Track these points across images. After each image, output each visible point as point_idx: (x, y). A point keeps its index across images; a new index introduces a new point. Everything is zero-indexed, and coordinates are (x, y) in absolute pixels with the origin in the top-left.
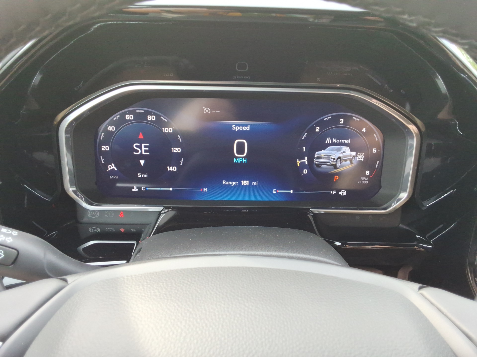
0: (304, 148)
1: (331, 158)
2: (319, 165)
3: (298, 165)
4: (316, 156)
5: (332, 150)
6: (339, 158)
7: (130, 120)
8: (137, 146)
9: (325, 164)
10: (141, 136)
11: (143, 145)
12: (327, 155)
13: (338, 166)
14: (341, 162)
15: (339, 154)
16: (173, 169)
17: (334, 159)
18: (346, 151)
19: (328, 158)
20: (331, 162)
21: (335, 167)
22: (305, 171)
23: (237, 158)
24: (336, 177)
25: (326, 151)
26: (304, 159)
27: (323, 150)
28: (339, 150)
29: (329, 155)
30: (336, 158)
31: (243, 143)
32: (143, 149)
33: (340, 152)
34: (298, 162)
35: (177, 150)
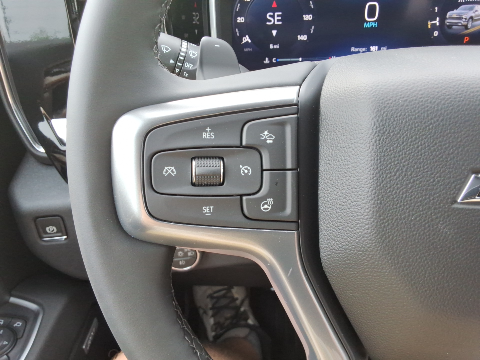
0: (436, 8)
1: (463, 18)
2: (450, 27)
3: (429, 27)
4: (448, 16)
5: (465, 9)
6: (471, 18)
8: (270, 16)
9: (456, 24)
10: (274, 5)
11: (276, 14)
12: (459, 15)
13: (469, 26)
14: (472, 23)
15: (471, 14)
16: (303, 38)
17: (466, 19)
18: (478, 10)
19: (460, 18)
20: (462, 22)
21: (466, 27)
22: (436, 33)
23: (367, 22)
24: (467, 39)
25: (459, 10)
26: (435, 20)
27: (455, 10)
28: (471, 9)
29: (462, 15)
30: (468, 18)
31: (375, 6)
32: (276, 18)
33: (472, 12)
34: (430, 23)
35: (308, 17)
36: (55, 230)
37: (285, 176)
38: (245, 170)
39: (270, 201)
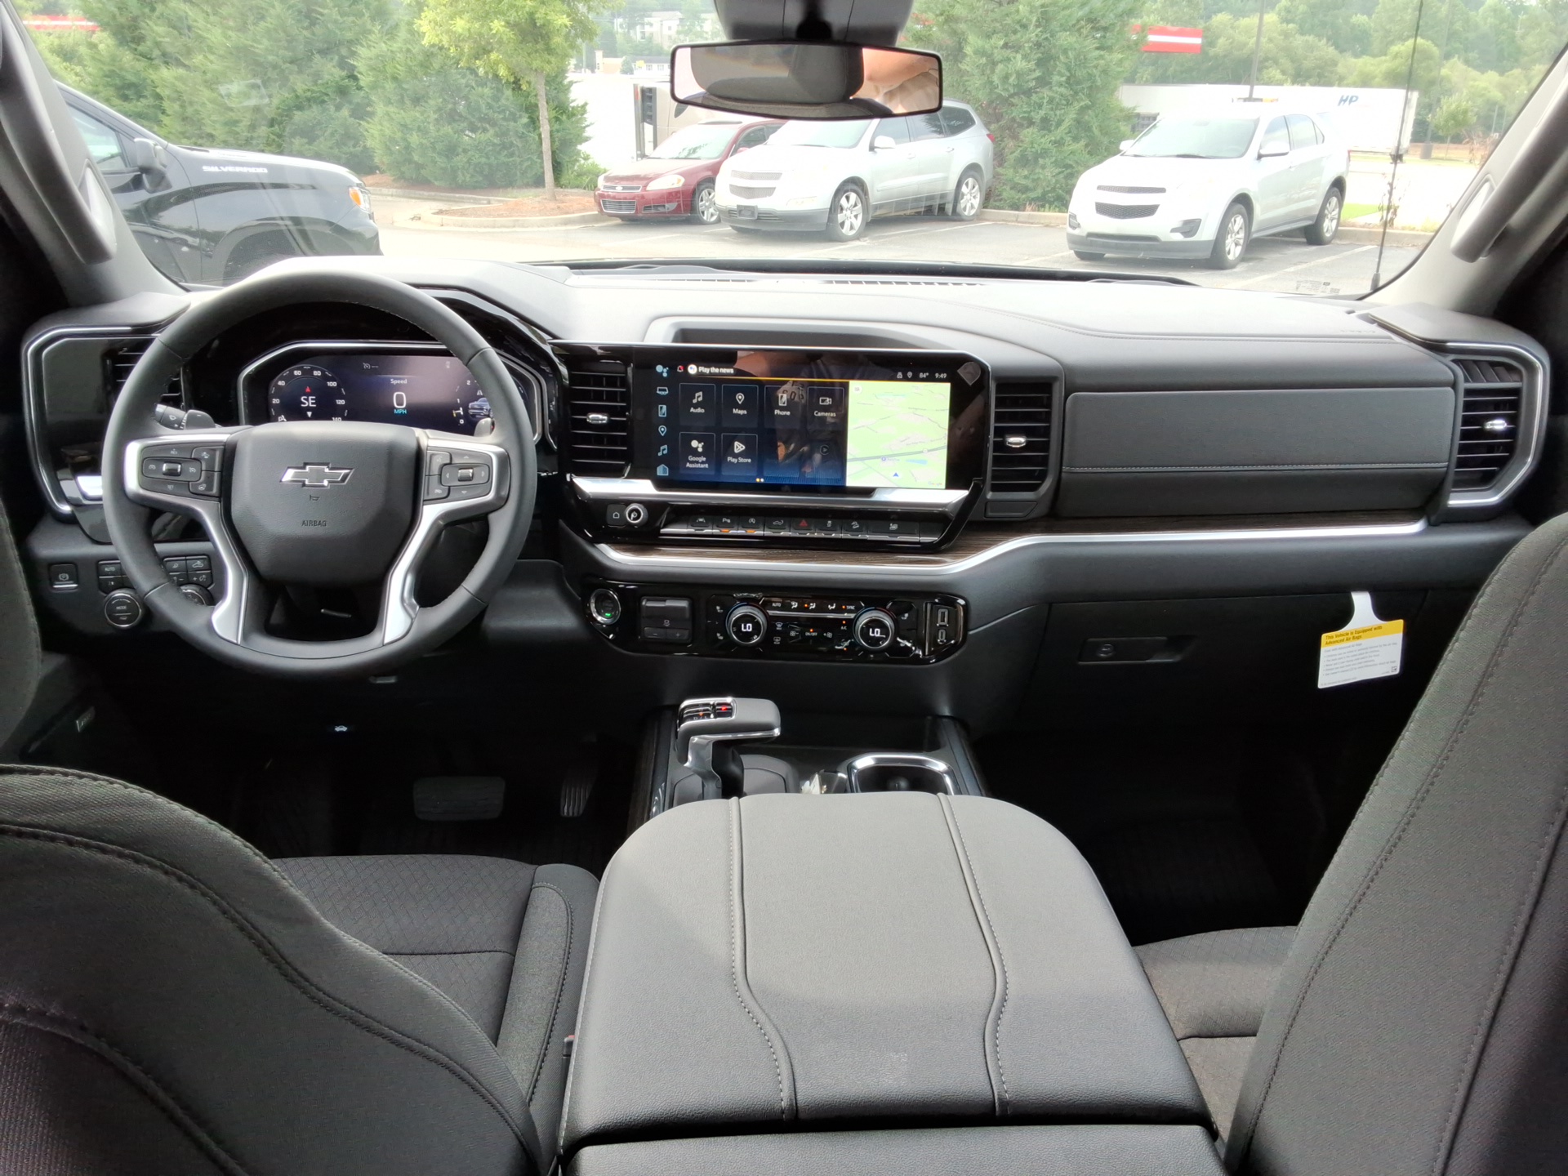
0: (458, 400)
2: (473, 416)
3: (455, 415)
4: (470, 407)
5: (483, 402)
7: (298, 376)
8: (304, 399)
9: (479, 414)
10: (308, 390)
11: (310, 398)
12: (480, 406)
17: (487, 410)
19: (481, 409)
20: (484, 412)
22: (462, 421)
23: (397, 409)
26: (459, 410)
27: (476, 402)
31: (402, 395)
32: (310, 401)
34: (455, 413)
35: (341, 402)
36: (68, 578)
37: (213, 476)
38: (192, 470)
39: (205, 485)
